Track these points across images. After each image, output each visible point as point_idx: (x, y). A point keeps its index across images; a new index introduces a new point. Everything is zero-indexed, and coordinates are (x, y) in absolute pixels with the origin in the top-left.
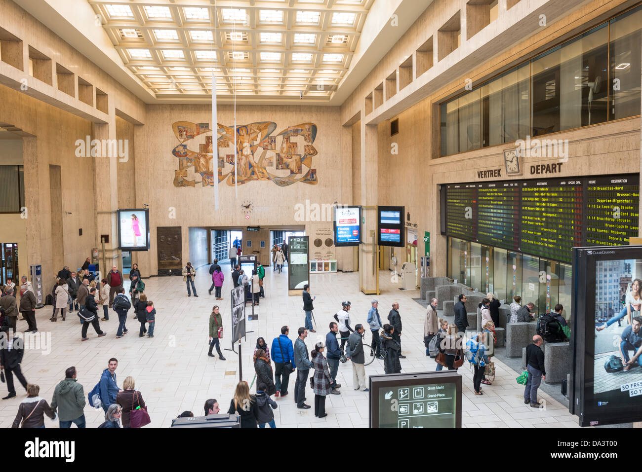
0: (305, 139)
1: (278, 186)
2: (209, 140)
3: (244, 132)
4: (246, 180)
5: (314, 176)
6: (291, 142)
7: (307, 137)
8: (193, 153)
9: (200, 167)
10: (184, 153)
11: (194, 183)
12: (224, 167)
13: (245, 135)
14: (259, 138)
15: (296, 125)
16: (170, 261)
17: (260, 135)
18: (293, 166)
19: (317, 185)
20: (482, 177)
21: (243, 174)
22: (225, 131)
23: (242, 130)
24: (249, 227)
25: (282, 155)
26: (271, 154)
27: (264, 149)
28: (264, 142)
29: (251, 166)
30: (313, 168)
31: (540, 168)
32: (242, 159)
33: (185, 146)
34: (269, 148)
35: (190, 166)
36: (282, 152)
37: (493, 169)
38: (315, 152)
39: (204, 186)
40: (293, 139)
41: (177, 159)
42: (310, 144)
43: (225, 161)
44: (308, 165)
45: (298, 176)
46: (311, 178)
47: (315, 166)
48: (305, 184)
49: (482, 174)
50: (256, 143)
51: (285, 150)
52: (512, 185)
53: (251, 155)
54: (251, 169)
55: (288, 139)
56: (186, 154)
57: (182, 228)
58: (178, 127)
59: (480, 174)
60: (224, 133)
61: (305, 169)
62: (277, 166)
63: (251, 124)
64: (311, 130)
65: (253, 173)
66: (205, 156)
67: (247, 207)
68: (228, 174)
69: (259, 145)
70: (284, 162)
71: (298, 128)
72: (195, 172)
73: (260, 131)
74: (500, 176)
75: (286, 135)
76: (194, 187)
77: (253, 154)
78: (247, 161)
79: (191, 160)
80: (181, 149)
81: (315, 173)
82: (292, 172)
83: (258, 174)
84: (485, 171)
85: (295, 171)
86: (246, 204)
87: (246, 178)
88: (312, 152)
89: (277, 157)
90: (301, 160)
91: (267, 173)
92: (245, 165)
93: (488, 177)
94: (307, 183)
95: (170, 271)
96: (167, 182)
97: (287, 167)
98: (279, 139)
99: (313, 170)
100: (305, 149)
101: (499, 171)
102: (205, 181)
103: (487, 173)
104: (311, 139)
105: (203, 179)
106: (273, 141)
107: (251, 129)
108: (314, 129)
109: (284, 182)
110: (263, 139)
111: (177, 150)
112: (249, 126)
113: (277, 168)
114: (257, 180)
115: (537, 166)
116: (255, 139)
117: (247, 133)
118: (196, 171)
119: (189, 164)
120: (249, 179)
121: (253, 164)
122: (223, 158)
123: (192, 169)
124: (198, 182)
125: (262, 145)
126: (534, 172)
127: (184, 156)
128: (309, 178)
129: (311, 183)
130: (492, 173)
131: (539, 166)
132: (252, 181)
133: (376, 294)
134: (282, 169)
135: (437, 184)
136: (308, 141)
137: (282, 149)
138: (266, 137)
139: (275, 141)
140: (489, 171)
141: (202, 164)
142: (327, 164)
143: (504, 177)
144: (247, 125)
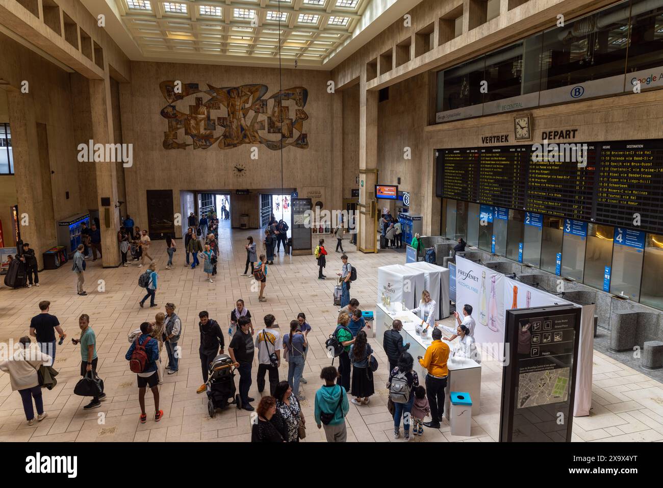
0: (297, 104)
1: (270, 150)
2: (199, 102)
3: (235, 95)
4: (238, 143)
5: (305, 140)
6: (282, 105)
7: (298, 101)
8: (183, 114)
9: (190, 129)
10: (173, 114)
11: (184, 146)
12: (215, 130)
13: (236, 97)
14: (250, 101)
15: (287, 88)
16: (162, 224)
17: (251, 98)
18: (285, 130)
19: (308, 149)
20: (486, 143)
21: (235, 137)
22: (215, 92)
23: (233, 93)
24: (238, 191)
25: (274, 119)
26: (262, 117)
27: (255, 112)
28: (256, 105)
29: (242, 129)
30: (304, 132)
31: (553, 134)
32: (233, 122)
33: (174, 107)
34: (261, 111)
35: (180, 128)
36: (274, 115)
37: (500, 135)
38: (306, 117)
39: (194, 149)
40: (285, 103)
41: (166, 120)
42: (301, 108)
43: (217, 124)
44: (300, 130)
45: (290, 140)
46: (302, 142)
47: (305, 131)
48: (297, 148)
49: (487, 140)
50: (247, 106)
51: (276, 114)
52: (519, 150)
53: (243, 119)
54: (243, 132)
55: (279, 103)
56: (175, 116)
57: (173, 191)
58: (166, 86)
59: (485, 140)
60: (215, 94)
61: (296, 134)
62: (269, 130)
63: (242, 86)
64: (302, 94)
65: (245, 136)
66: (195, 119)
67: (240, 170)
68: (219, 137)
69: (250, 108)
70: (276, 126)
71: (290, 92)
72: (186, 135)
73: (252, 93)
74: (508, 141)
75: (278, 98)
76: (185, 149)
77: (244, 117)
78: (239, 124)
79: (181, 121)
80: (170, 110)
81: (306, 137)
82: (283, 136)
83: (250, 137)
84: (490, 137)
85: (286, 135)
86: (239, 167)
87: (238, 141)
88: (303, 116)
89: (269, 121)
90: (292, 124)
91: (259, 136)
92: (236, 128)
93: (494, 142)
94: (298, 147)
95: (162, 235)
96: (156, 144)
97: (279, 131)
98: (271, 103)
99: (304, 134)
100: (296, 113)
101: (506, 137)
102: (196, 143)
103: (493, 139)
104: (303, 104)
105: (194, 141)
106: (264, 104)
107: (242, 91)
108: (305, 93)
109: (276, 146)
110: (254, 102)
111: (166, 111)
112: (241, 88)
113: (269, 132)
114: (249, 143)
115: (550, 132)
116: (246, 102)
117: (238, 96)
118: (187, 133)
119: (179, 126)
120: (241, 143)
121: (244, 128)
122: (214, 120)
123: (182, 131)
124: (189, 145)
125: (253, 108)
126: (546, 137)
127: (173, 118)
128: (300, 142)
129: (302, 148)
130: (498, 138)
131: (552, 132)
132: (244, 144)
133: (373, 253)
134: (274, 132)
135: (434, 150)
136: (299, 105)
137: (274, 112)
138: (257, 100)
139: (266, 104)
140: (494, 137)
141: (193, 126)
142: (317, 128)
143: (512, 142)
144: (239, 87)
